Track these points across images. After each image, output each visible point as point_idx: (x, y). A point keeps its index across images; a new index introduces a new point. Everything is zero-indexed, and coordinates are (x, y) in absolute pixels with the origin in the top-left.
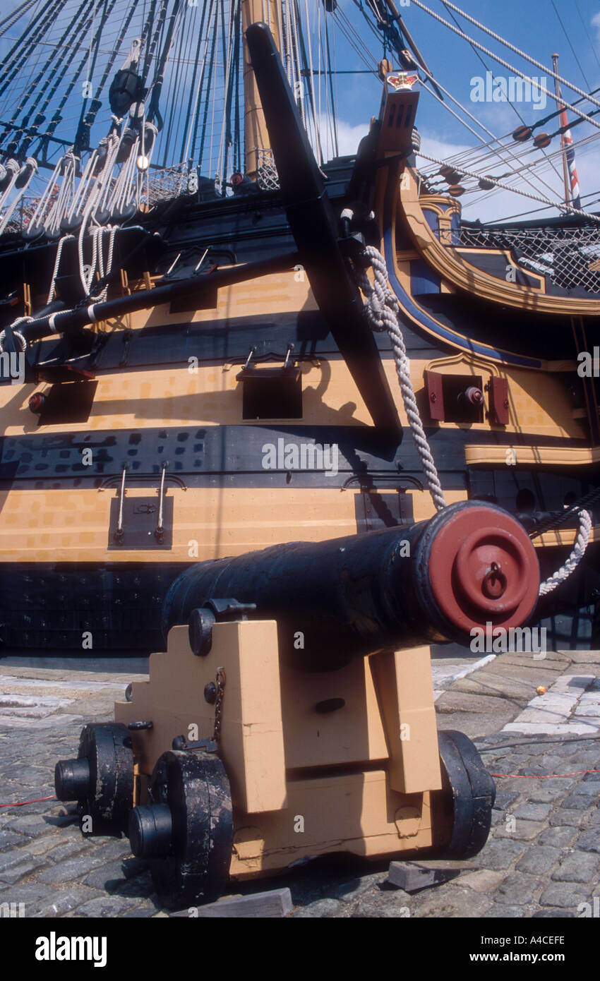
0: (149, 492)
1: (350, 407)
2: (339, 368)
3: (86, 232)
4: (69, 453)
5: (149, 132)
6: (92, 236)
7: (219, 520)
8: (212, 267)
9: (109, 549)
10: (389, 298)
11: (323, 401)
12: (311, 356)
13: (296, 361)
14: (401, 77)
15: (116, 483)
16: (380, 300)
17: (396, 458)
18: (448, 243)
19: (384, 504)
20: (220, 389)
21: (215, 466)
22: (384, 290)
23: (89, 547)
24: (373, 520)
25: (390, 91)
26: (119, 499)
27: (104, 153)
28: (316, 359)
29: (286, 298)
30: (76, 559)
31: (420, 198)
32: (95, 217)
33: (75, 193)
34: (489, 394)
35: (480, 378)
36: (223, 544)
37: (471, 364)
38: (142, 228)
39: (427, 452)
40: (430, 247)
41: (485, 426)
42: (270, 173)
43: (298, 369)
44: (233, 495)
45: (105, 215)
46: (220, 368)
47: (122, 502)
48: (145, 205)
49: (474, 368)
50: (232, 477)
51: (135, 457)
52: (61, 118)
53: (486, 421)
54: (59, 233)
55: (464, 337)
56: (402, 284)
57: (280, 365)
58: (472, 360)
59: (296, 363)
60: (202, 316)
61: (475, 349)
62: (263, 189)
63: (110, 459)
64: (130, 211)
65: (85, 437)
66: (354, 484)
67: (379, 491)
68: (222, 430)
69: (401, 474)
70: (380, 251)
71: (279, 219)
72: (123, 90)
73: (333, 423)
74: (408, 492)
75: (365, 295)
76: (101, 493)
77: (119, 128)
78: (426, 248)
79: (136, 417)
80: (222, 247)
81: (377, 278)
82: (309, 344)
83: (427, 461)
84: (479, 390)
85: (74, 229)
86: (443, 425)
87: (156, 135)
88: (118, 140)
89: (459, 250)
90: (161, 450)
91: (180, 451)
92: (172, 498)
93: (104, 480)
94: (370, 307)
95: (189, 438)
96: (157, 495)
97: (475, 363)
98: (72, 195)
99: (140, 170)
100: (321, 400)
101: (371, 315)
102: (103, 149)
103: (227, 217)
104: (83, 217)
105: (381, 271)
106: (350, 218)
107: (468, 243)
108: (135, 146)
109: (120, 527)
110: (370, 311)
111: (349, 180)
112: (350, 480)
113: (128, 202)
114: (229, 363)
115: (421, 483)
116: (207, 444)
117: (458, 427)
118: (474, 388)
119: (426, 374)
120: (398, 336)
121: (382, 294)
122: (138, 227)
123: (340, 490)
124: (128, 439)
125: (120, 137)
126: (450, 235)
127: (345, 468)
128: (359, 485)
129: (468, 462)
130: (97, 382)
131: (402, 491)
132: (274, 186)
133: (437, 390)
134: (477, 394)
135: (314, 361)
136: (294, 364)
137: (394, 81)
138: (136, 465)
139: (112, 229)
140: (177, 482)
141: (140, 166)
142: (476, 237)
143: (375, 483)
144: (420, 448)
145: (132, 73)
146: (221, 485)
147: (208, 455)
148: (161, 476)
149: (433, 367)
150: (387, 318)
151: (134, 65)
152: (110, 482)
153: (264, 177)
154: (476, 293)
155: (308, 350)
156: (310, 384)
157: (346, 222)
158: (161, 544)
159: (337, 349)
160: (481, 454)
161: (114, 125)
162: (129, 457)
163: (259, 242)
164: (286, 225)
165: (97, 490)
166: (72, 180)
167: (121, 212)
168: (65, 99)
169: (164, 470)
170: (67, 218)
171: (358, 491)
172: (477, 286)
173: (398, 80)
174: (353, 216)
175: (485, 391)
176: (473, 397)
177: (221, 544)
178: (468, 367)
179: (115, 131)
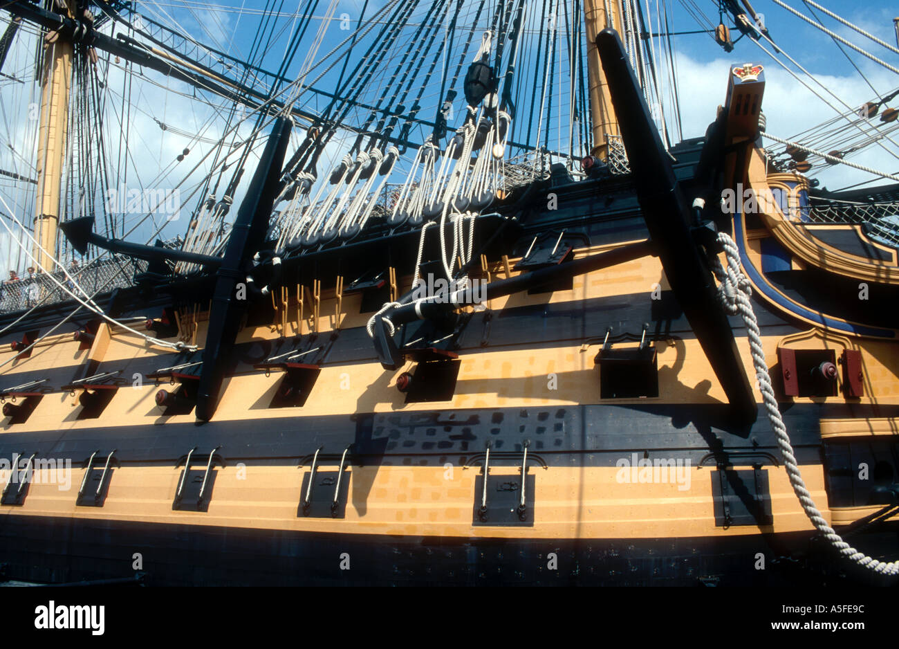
0: (512, 470)
1: (705, 385)
2: (693, 346)
3: (447, 219)
4: (435, 430)
5: (503, 120)
6: (453, 223)
7: (580, 498)
8: (568, 250)
9: (473, 525)
10: (742, 282)
11: (679, 380)
12: (665, 336)
13: (652, 340)
14: (746, 68)
15: (480, 461)
16: (733, 286)
17: (751, 434)
18: (797, 221)
19: (741, 481)
20: (579, 369)
21: (576, 446)
22: (737, 276)
23: (454, 523)
24: (730, 497)
25: (736, 82)
26: (483, 477)
27: (461, 141)
28: (671, 338)
29: (640, 279)
30: (442, 533)
31: (768, 177)
32: (455, 204)
33: (436, 179)
34: (843, 366)
35: (833, 352)
36: (585, 521)
37: (824, 339)
38: (500, 215)
39: (783, 432)
40: (780, 226)
41: (839, 399)
42: (621, 157)
43: (654, 349)
44: (592, 473)
45: (465, 202)
46: (579, 348)
47: (486, 479)
48: (502, 191)
49: (827, 342)
50: (591, 456)
51: (497, 436)
52: (419, 108)
53: (840, 395)
54: (421, 220)
55: (817, 312)
56: (754, 263)
57: (636, 345)
58: (825, 335)
59: (652, 343)
60: (559, 297)
61: (827, 324)
62: (614, 173)
63: (474, 438)
64: (488, 197)
65: (450, 415)
66: (710, 461)
67: (735, 468)
68: (582, 409)
69: (757, 451)
70: (731, 236)
71: (630, 202)
72: (476, 82)
73: (689, 401)
74: (763, 468)
75: (718, 279)
76: (466, 470)
77: (474, 118)
78: (776, 227)
79: (499, 396)
80: (578, 230)
81: (730, 264)
82: (664, 324)
83: (783, 441)
84: (831, 365)
85: (436, 216)
86: (797, 400)
87: (510, 122)
88: (474, 130)
89: (808, 227)
90: (522, 429)
91: (541, 430)
92: (533, 476)
93: (468, 458)
94: (724, 292)
95: (550, 417)
96: (519, 473)
97: (828, 337)
98: (432, 181)
99: (496, 158)
100: (677, 378)
101: (725, 301)
102: (460, 138)
103: (581, 200)
104: (444, 204)
105: (734, 257)
106: (702, 207)
107: (818, 220)
108: (491, 134)
109: (484, 504)
110: (724, 297)
111: (698, 162)
112: (707, 457)
113: (486, 189)
114: (586, 343)
115: (778, 460)
116: (566, 423)
117: (812, 402)
118: (827, 363)
119: (779, 351)
120: (752, 320)
121: (736, 280)
122: (496, 214)
123: (696, 467)
124: (490, 417)
125: (475, 126)
126: (799, 212)
127: (701, 446)
128: (716, 462)
129: (823, 436)
130: (460, 361)
131: (757, 467)
132: (624, 170)
133: (790, 366)
134: (831, 369)
135: (669, 341)
136: (649, 344)
137: (739, 72)
138: (499, 444)
139: (472, 216)
140: (538, 461)
141: (496, 155)
142: (825, 213)
143: (731, 460)
144: (776, 428)
145: (484, 65)
146: (582, 464)
147: (568, 434)
148: (523, 455)
149: (786, 343)
150: (741, 302)
151: (485, 56)
152: (474, 460)
153: (614, 161)
154: (827, 269)
155: (663, 329)
156: (665, 363)
157: (698, 211)
158: (523, 521)
159: (690, 328)
160: (836, 428)
161: (469, 115)
162: (492, 436)
163: (612, 225)
164: (638, 207)
165: (462, 467)
166: (432, 168)
167: (479, 200)
168: (422, 90)
169: (526, 449)
170: (429, 206)
171: (714, 468)
172: (828, 262)
173: (743, 71)
174: (705, 205)
175: (839, 365)
176: (827, 372)
177: (583, 522)
178: (821, 341)
179: (471, 121)
